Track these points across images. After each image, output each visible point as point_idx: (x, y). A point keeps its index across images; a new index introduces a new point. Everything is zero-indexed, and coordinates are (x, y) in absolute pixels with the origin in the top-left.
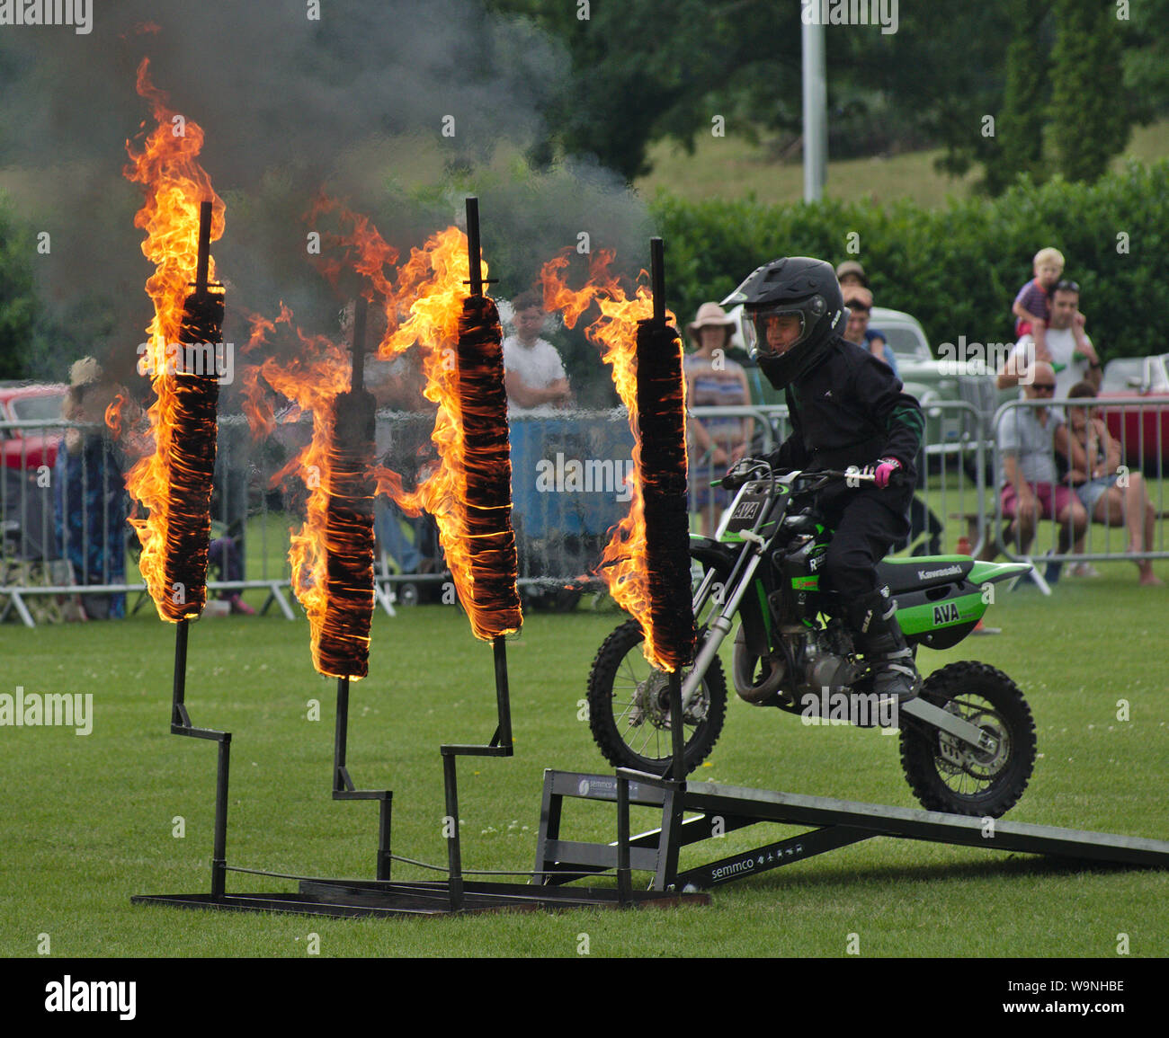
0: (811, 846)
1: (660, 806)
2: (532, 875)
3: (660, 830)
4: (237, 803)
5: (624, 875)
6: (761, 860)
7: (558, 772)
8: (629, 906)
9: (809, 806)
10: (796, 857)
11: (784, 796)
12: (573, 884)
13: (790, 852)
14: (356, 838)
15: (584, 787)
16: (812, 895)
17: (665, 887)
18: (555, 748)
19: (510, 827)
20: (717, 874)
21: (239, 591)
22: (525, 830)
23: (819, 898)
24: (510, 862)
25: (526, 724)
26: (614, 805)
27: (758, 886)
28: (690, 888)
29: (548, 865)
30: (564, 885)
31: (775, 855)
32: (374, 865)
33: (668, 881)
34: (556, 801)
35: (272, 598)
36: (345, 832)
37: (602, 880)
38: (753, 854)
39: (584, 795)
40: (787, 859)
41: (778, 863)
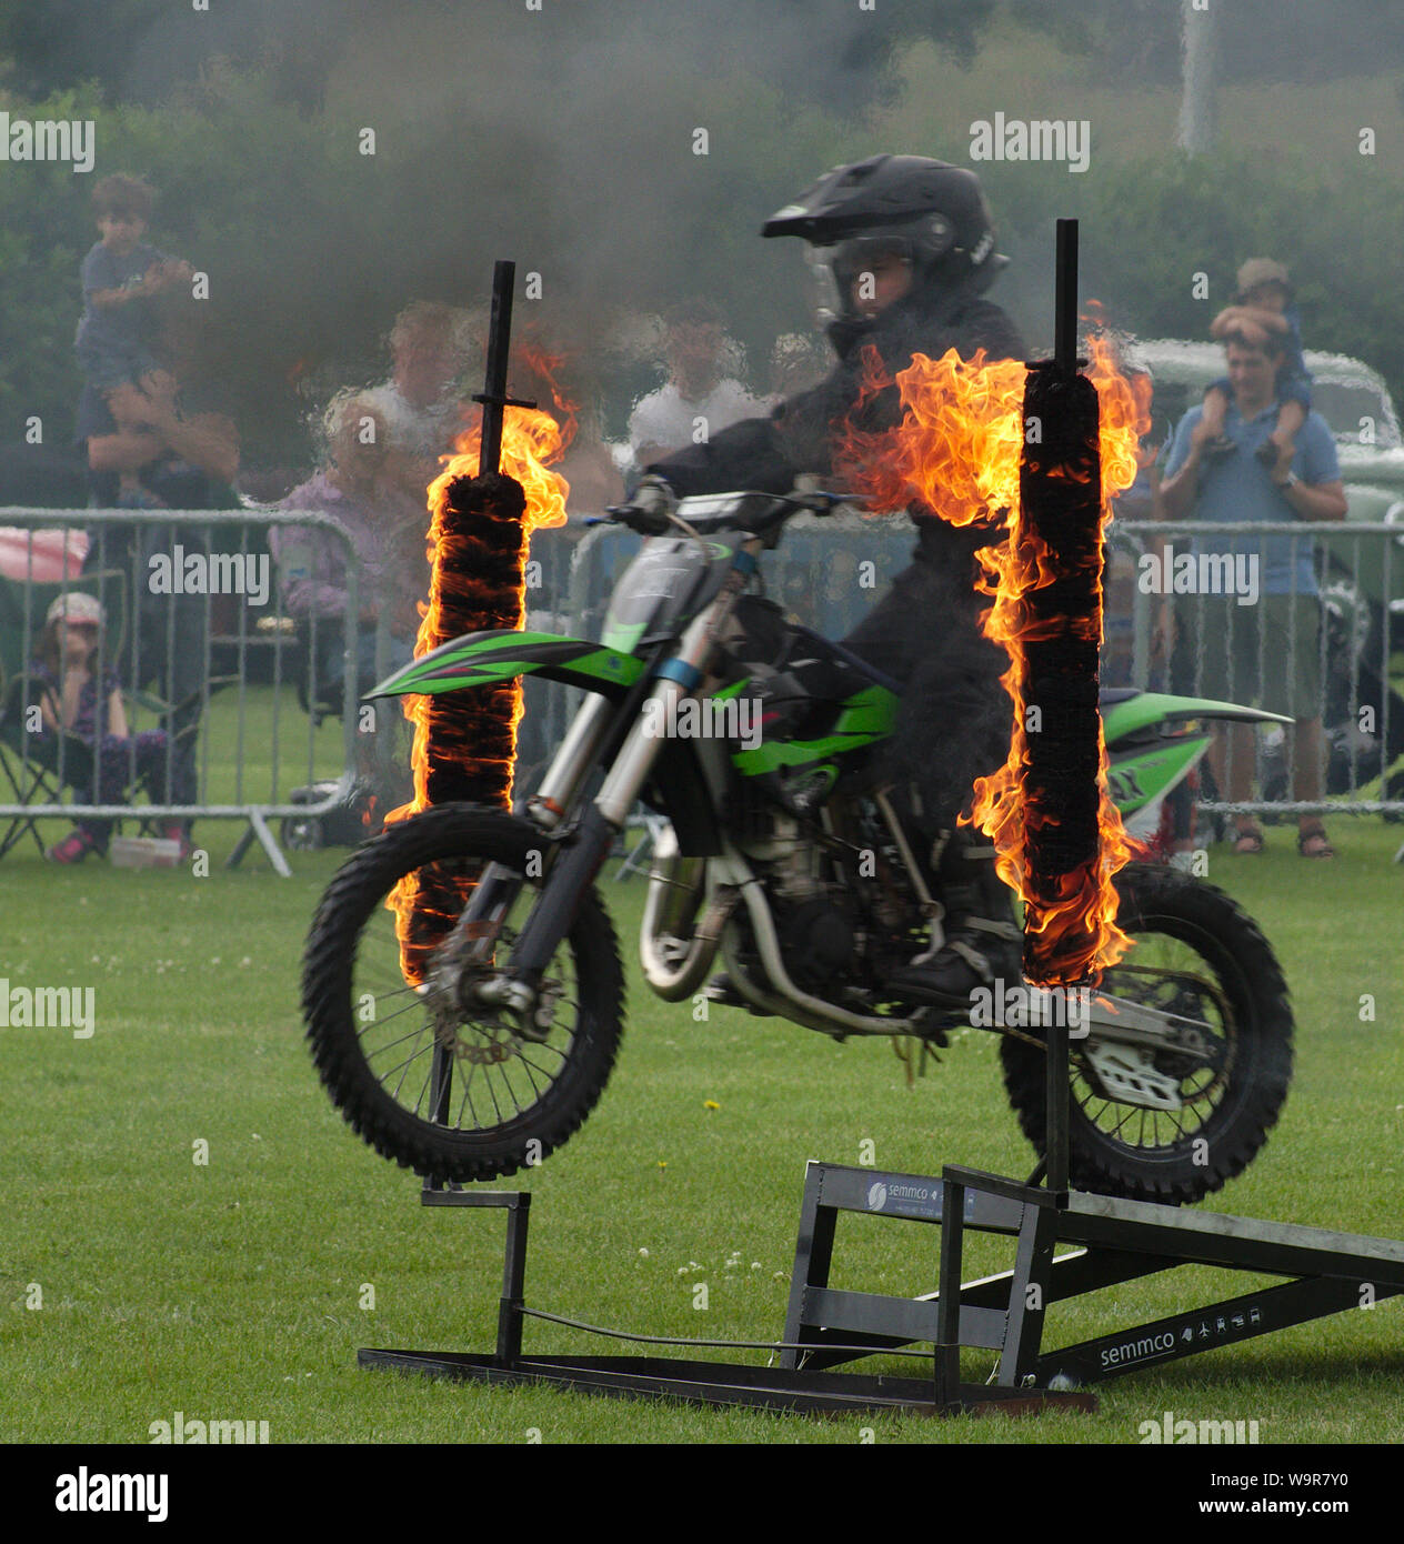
0: (1278, 1310)
1: (1015, 1233)
2: (778, 1349)
3: (1011, 1273)
4: (233, 1207)
5: (947, 1354)
6: (1188, 1334)
7: (832, 1167)
8: (956, 1411)
9: (1276, 1240)
10: (1250, 1331)
11: (1232, 1221)
12: (847, 1368)
13: (1239, 1321)
14: (453, 1276)
15: (877, 1196)
16: (1274, 1398)
17: (1018, 1380)
18: (791, 1123)
19: (729, 1263)
20: (1110, 1357)
21: (189, 822)
22: (757, 1269)
23: (1289, 1404)
24: (731, 1326)
25: (732, 1078)
26: (938, 1230)
27: (1181, 1380)
28: (1061, 1382)
29: (808, 1333)
30: (832, 1369)
31: (1212, 1326)
32: (491, 1324)
33: (1023, 1366)
34: (826, 1219)
35: (252, 836)
36: (432, 1264)
37: (901, 1363)
38: (1174, 1324)
39: (876, 1209)
40: (1234, 1335)
41: (1217, 1340)
